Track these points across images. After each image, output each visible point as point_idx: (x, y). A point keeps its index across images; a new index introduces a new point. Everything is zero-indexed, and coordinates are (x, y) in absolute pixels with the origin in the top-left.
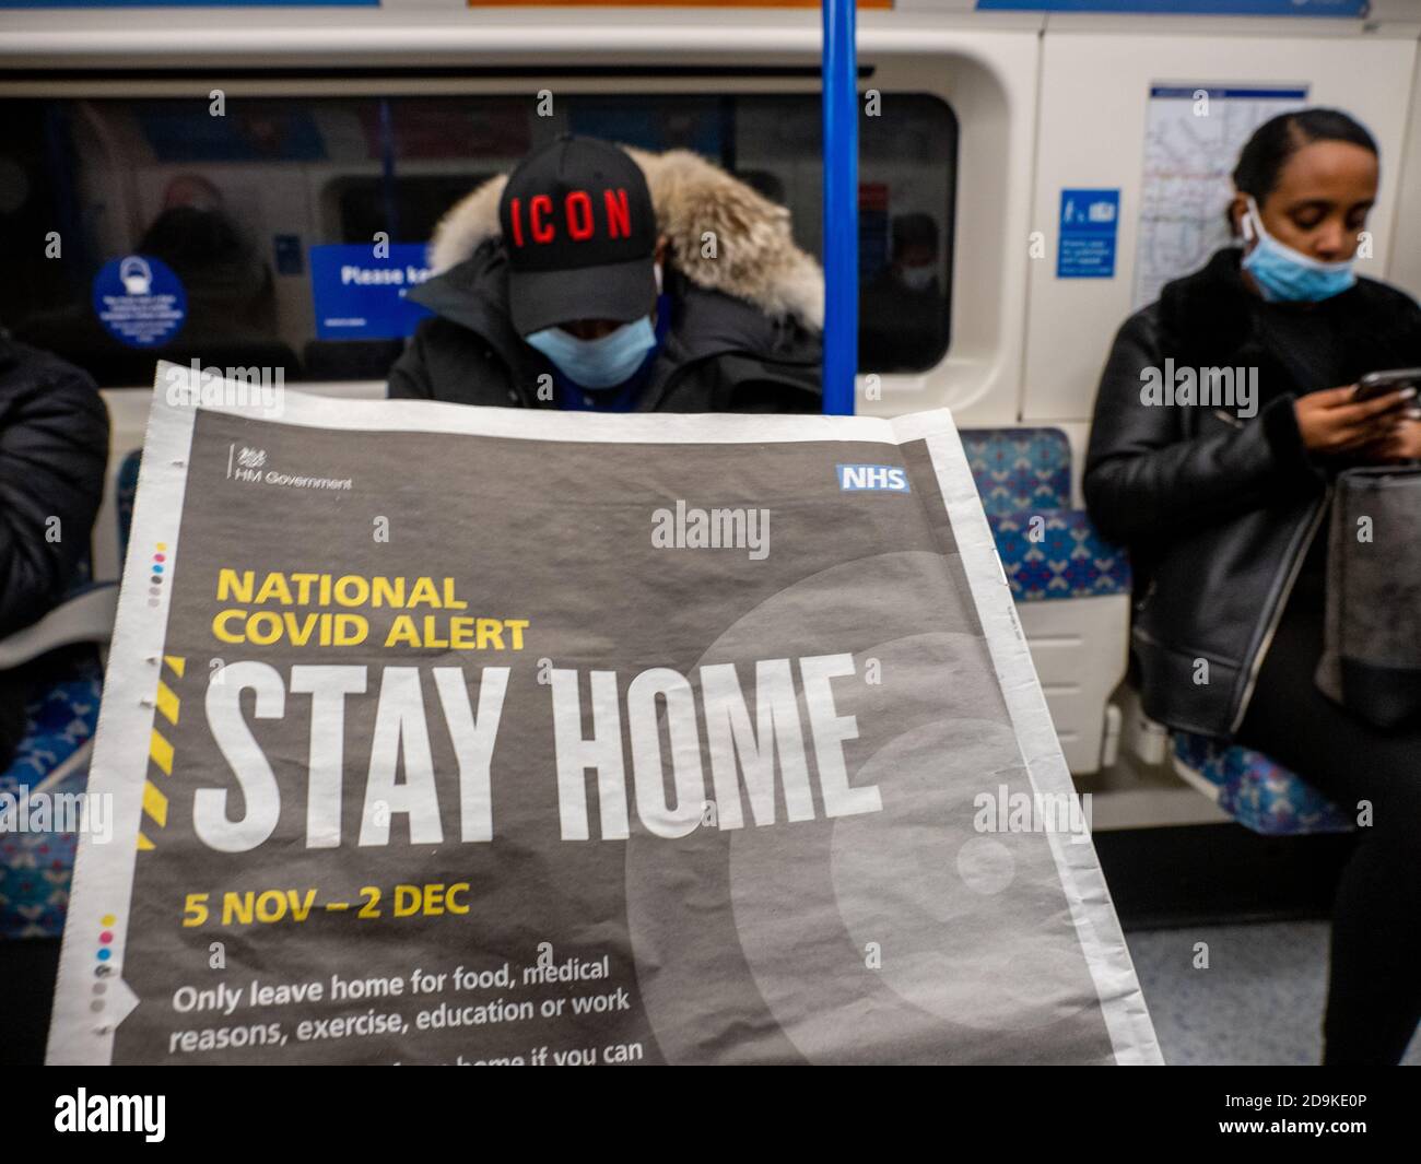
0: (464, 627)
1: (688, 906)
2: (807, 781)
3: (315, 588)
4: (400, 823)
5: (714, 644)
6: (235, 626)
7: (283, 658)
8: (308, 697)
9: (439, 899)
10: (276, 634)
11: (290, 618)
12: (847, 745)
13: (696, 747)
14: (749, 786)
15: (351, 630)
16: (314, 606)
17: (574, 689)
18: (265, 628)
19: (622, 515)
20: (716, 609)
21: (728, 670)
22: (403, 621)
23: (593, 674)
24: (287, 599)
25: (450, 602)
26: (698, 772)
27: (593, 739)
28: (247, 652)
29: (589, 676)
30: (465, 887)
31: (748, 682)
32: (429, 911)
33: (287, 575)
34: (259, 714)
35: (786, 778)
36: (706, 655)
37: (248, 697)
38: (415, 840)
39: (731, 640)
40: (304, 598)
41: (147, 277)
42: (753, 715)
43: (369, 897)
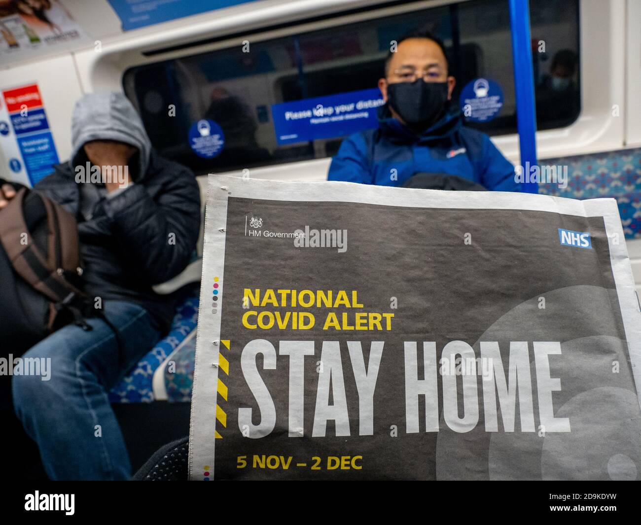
0: (362, 318)
1: (466, 468)
2: (532, 411)
3: (289, 297)
4: (331, 426)
5: (488, 330)
6: (252, 320)
7: (275, 336)
8: (288, 357)
9: (348, 463)
10: (271, 324)
11: (277, 314)
12: (555, 394)
13: (476, 386)
14: (502, 410)
15: (306, 321)
16: (289, 308)
17: (414, 352)
18: (266, 320)
19: (442, 252)
20: (489, 310)
21: (495, 345)
22: (332, 315)
23: (425, 343)
24: (276, 304)
25: (355, 305)
26: (476, 399)
27: (423, 379)
28: (259, 334)
29: (422, 345)
30: (361, 457)
31: (505, 353)
32: (343, 468)
33: (275, 291)
34: (265, 368)
35: (522, 408)
36: (483, 336)
37: (260, 358)
38: (338, 434)
39: (498, 327)
40: (284, 303)
41: (208, 128)
42: (506, 371)
43: (316, 461)
